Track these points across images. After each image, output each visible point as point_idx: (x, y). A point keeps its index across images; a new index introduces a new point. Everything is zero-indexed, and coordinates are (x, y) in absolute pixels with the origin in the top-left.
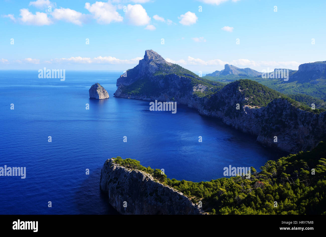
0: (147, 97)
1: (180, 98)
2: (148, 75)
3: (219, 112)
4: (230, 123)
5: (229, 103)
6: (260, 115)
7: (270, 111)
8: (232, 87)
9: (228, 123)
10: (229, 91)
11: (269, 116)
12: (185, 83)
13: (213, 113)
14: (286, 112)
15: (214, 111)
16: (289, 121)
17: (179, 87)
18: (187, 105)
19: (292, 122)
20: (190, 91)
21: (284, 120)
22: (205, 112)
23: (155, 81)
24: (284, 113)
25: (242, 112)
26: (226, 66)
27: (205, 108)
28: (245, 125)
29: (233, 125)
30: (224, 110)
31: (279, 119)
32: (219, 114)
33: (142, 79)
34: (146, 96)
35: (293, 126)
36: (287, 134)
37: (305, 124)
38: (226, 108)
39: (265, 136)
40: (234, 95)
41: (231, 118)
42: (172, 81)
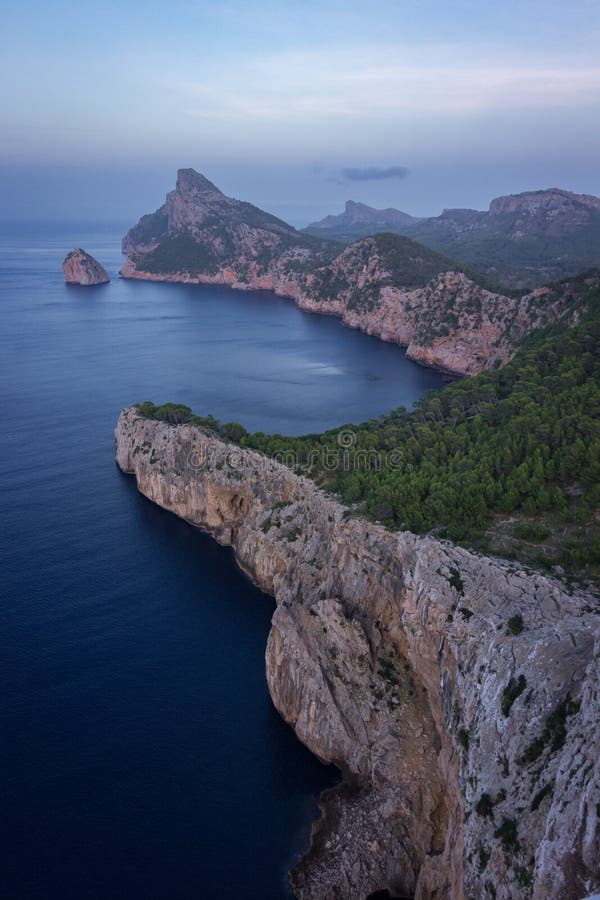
0: (191, 277)
1: (259, 276)
2: (189, 228)
3: (336, 303)
4: (357, 322)
5: (354, 283)
6: (414, 306)
7: (432, 296)
8: (361, 251)
9: (353, 323)
10: (354, 258)
11: (430, 307)
12: (268, 244)
13: (326, 306)
14: (462, 297)
15: (326, 300)
16: (466, 315)
17: (254, 253)
18: (273, 291)
19: (471, 317)
20: (278, 259)
21: (456, 314)
22: (310, 304)
23: (205, 240)
24: (458, 300)
25: (379, 301)
26: (350, 204)
27: (308, 296)
28: (385, 325)
29: (363, 327)
30: (345, 297)
31: (449, 311)
32: (336, 306)
33: (176, 236)
34: (189, 275)
35: (472, 324)
36: (462, 339)
37: (494, 320)
38: (349, 295)
39: (421, 346)
40: (365, 267)
41: (358, 313)
42: (240, 240)
